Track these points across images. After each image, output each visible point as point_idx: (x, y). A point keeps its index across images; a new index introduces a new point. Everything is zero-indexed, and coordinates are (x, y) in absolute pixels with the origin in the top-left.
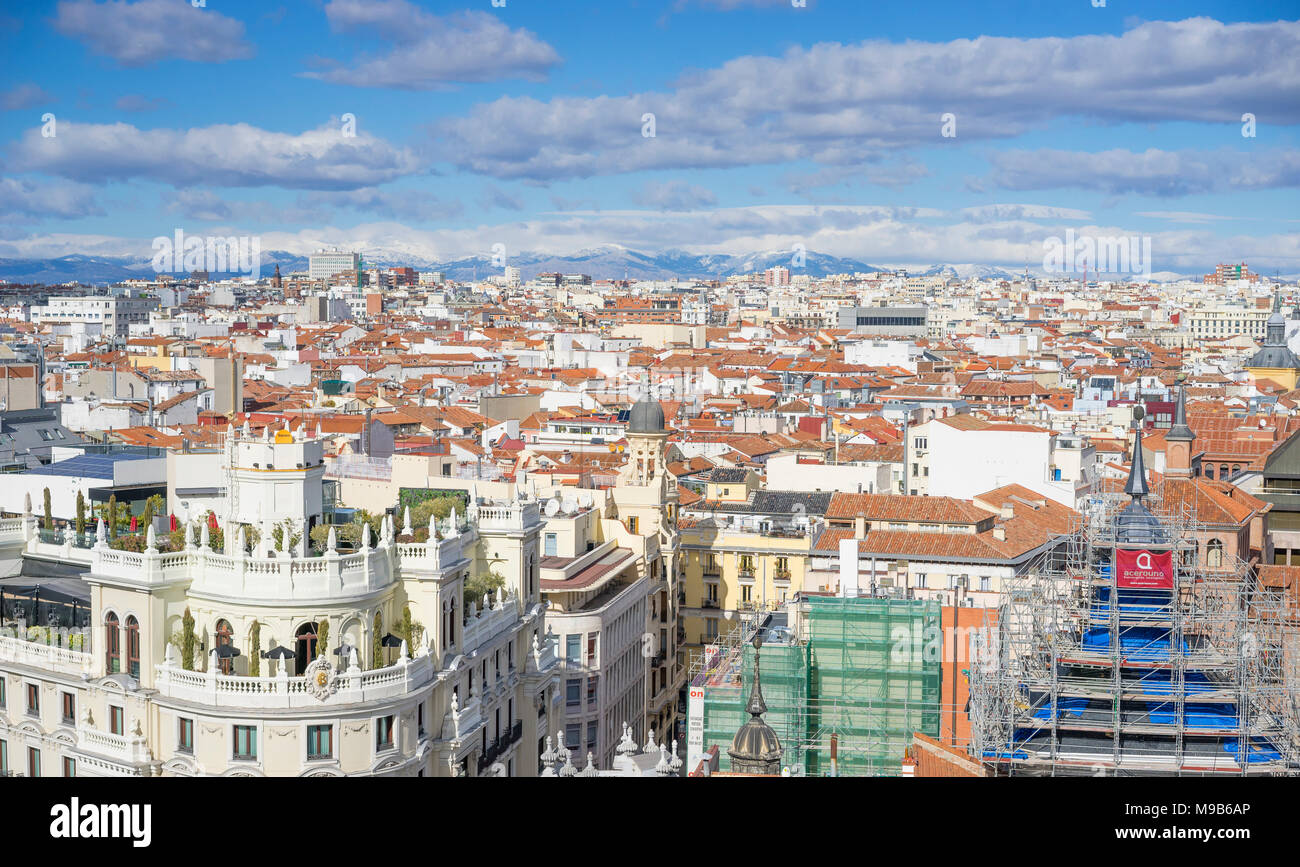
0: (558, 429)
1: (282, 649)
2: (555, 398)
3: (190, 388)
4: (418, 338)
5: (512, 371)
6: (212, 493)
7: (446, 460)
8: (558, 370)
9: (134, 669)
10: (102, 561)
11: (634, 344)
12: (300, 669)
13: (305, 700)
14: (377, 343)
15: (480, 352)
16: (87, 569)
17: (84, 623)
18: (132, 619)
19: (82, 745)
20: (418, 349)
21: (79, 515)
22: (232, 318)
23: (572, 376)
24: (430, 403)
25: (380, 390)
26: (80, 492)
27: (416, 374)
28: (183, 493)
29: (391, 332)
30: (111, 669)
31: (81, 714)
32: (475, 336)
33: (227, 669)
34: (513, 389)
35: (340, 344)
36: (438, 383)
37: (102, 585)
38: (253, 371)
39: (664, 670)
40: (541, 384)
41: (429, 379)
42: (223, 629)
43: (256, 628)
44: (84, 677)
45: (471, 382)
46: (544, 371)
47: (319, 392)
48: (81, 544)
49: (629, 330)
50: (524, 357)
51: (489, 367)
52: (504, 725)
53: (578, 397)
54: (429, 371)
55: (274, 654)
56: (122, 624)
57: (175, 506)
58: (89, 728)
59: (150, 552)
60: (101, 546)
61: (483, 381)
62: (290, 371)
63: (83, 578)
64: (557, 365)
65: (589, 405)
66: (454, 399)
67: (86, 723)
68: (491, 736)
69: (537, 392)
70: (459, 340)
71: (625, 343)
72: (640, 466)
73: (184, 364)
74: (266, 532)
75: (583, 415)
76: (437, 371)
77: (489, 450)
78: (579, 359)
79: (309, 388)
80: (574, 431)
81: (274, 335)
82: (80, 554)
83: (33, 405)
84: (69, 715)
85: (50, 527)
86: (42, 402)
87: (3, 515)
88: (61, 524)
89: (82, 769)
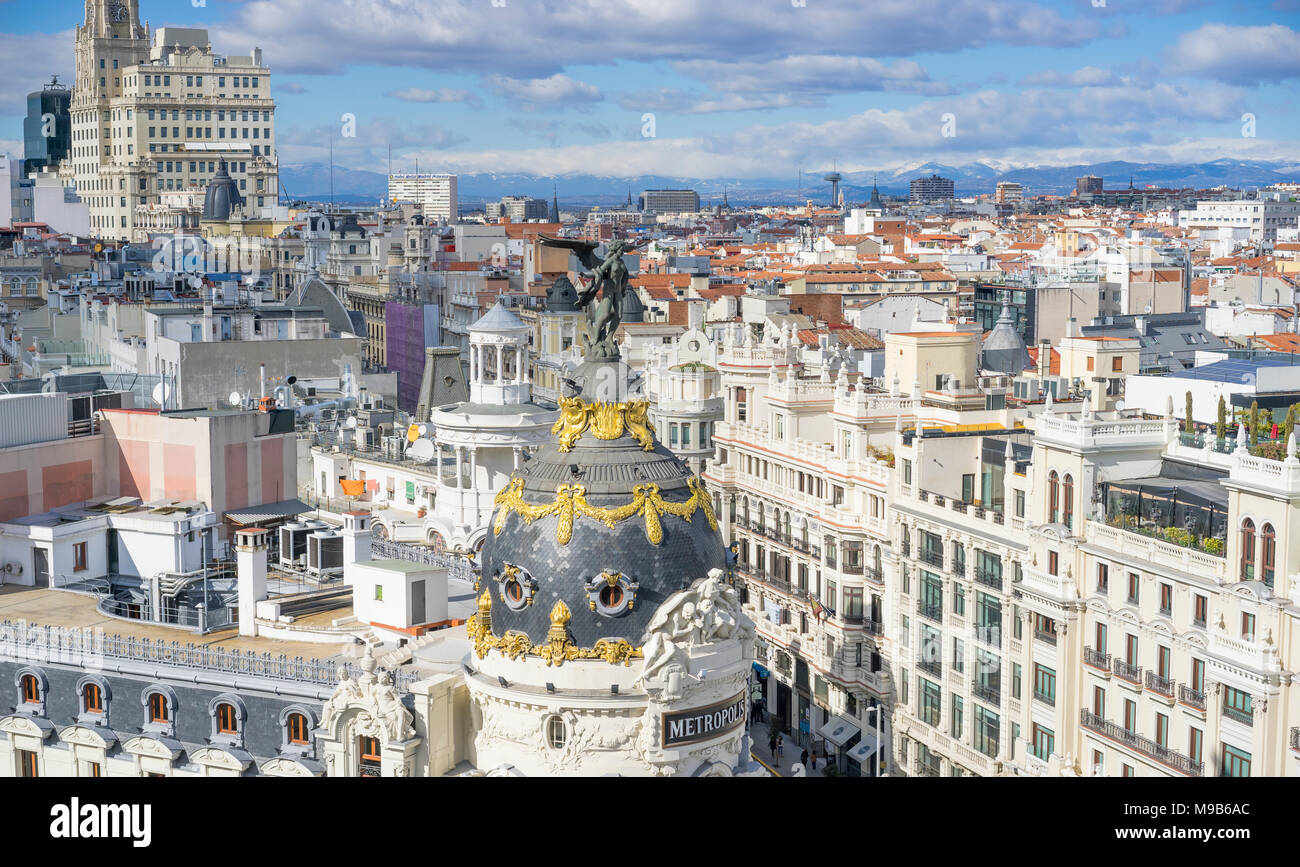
9: (1269, 577)
10: (1241, 466)
16: (1226, 474)
17: (1221, 526)
18: (1270, 532)
19: (1212, 649)
21: (1220, 420)
26: (1222, 397)
30: (1246, 571)
31: (1212, 617)
37: (1240, 491)
44: (1218, 581)
48: (1221, 449)
56: (1259, 531)
58: (1220, 632)
59: (1290, 461)
60: (1242, 451)
63: (1222, 483)
67: (1217, 626)
82: (1218, 460)
83: (1176, 307)
84: (1201, 617)
85: (1190, 431)
86: (1188, 308)
87: (1145, 416)
88: (1202, 428)
89: (1213, 674)
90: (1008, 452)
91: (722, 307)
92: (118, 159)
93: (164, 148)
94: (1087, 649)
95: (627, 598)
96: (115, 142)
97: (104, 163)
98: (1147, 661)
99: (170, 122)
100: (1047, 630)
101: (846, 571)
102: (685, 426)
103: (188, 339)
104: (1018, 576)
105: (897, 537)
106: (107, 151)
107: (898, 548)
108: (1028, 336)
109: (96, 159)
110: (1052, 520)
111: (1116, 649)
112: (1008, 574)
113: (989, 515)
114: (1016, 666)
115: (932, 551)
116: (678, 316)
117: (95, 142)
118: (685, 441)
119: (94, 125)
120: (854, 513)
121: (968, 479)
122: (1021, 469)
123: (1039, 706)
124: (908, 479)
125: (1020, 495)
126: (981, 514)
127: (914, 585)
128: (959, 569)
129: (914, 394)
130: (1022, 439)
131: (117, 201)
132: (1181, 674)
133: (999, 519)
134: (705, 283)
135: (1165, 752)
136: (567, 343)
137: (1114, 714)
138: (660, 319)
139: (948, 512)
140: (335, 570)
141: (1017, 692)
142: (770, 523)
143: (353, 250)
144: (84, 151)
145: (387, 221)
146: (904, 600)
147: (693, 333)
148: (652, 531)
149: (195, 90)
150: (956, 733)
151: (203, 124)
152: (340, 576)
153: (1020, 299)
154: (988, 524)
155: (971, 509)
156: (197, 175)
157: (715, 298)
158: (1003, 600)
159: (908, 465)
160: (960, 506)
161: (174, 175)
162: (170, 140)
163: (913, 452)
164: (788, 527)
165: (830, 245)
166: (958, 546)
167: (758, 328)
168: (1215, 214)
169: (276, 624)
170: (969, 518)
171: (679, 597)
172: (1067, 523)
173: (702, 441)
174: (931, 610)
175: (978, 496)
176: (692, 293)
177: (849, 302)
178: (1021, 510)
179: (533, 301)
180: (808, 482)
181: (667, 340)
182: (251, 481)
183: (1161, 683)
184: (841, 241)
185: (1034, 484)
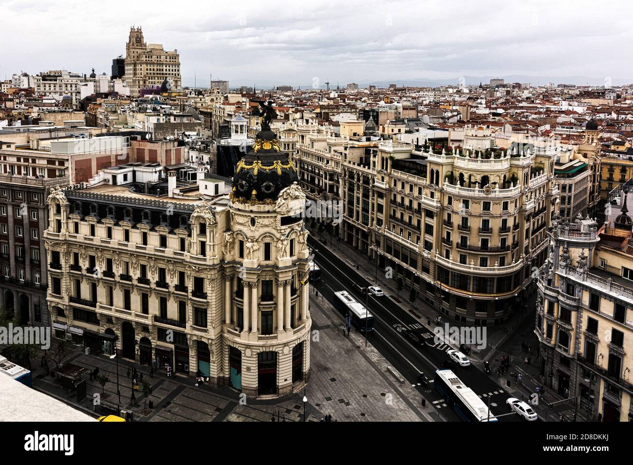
0: (562, 127)
1: (477, 182)
2: (562, 119)
3: (455, 113)
4: (520, 102)
5: (548, 111)
6: (460, 141)
7: (527, 135)
8: (563, 111)
9: (437, 183)
10: (431, 157)
11: (589, 104)
12: (482, 187)
13: (482, 195)
14: (508, 103)
15: (539, 106)
16: (427, 158)
17: (425, 171)
18: (438, 172)
19: (423, 200)
20: (521, 105)
21: (425, 144)
22: (468, 96)
23: (567, 113)
24: (523, 119)
25: (509, 116)
26: (426, 139)
27: (519, 111)
28: (452, 140)
29: (512, 100)
30: (432, 182)
31: (423, 193)
32: (538, 101)
33: (462, 185)
34: (549, 116)
35: (497, 103)
36: (526, 114)
37: (430, 162)
38: (473, 110)
39: (593, 197)
40: (558, 115)
41: (523, 113)
42: (461, 175)
43: (470, 176)
44: (424, 184)
45: (536, 114)
46: (559, 111)
47: (491, 116)
48: (425, 152)
49: (587, 100)
50: (553, 108)
51: (541, 110)
52: (541, 207)
53: (570, 119)
54: (523, 111)
55: (475, 183)
56: (435, 172)
57: (450, 144)
58: (425, 196)
59: (443, 155)
60: (431, 152)
61: (540, 113)
62: (483, 110)
63: (425, 160)
64: (563, 110)
65: (573, 121)
66: (530, 118)
68: (537, 209)
69: (556, 117)
70: (533, 102)
71: (586, 104)
72: (589, 140)
73: (454, 108)
74: (474, 151)
75: (571, 123)
76: (525, 111)
77: (540, 133)
78: (570, 108)
79: (488, 114)
80: (567, 128)
81: (479, 101)
82: (425, 154)
83: (415, 117)
84: (420, 193)
85: (418, 148)
86: (417, 116)
87: (407, 144)
88: (421, 147)
89: (423, 206)
90: (372, 152)
91: (298, 115)
92: (138, 76)
93: (151, 74)
94: (391, 200)
95: (273, 189)
96: (138, 72)
97: (134, 77)
98: (407, 203)
99: (152, 67)
100: (381, 195)
101: (330, 180)
102: (288, 145)
103: (156, 122)
104: (374, 182)
105: (343, 172)
106: (135, 74)
107: (343, 175)
108: (377, 123)
109: (132, 76)
110: (383, 168)
111: (399, 200)
112: (371, 181)
113: (367, 167)
114: (373, 205)
115: (351, 176)
116: (287, 117)
117: (132, 72)
118: (289, 148)
119: (131, 67)
120: (331, 166)
121: (361, 159)
122: (374, 156)
123: (379, 214)
124: (346, 158)
125: (374, 162)
126: (364, 167)
127: (347, 184)
128: (359, 180)
129: (348, 138)
130: (375, 149)
131: (137, 86)
132: (415, 206)
133: (369, 168)
134: (294, 110)
135: (411, 225)
136: (257, 123)
137: (398, 215)
138: (282, 118)
139: (356, 167)
140: (195, 181)
141: (373, 210)
142: (310, 169)
143: (201, 100)
144: (128, 74)
145: (210, 93)
146: (345, 188)
147: (291, 121)
148: (279, 172)
149: (159, 59)
150: (358, 220)
151: (161, 68)
152: (196, 182)
153: (375, 114)
154: (366, 170)
155: (362, 166)
156: (159, 81)
157: (296, 113)
158: (370, 188)
159: (346, 154)
160: (359, 165)
161: (153, 80)
162: (152, 72)
163: (347, 152)
164: (315, 170)
165: (326, 100)
166: (358, 175)
167: (307, 121)
168: (425, 94)
169: (178, 195)
170: (361, 168)
171: (286, 189)
172: (387, 169)
173: (293, 148)
174: (351, 190)
175: (364, 162)
176: (290, 112)
177: (331, 114)
178: (374, 166)
179: (248, 113)
180: (320, 158)
181: (284, 123)
182: (172, 158)
183: (410, 208)
184: (329, 99)
185: (378, 160)
